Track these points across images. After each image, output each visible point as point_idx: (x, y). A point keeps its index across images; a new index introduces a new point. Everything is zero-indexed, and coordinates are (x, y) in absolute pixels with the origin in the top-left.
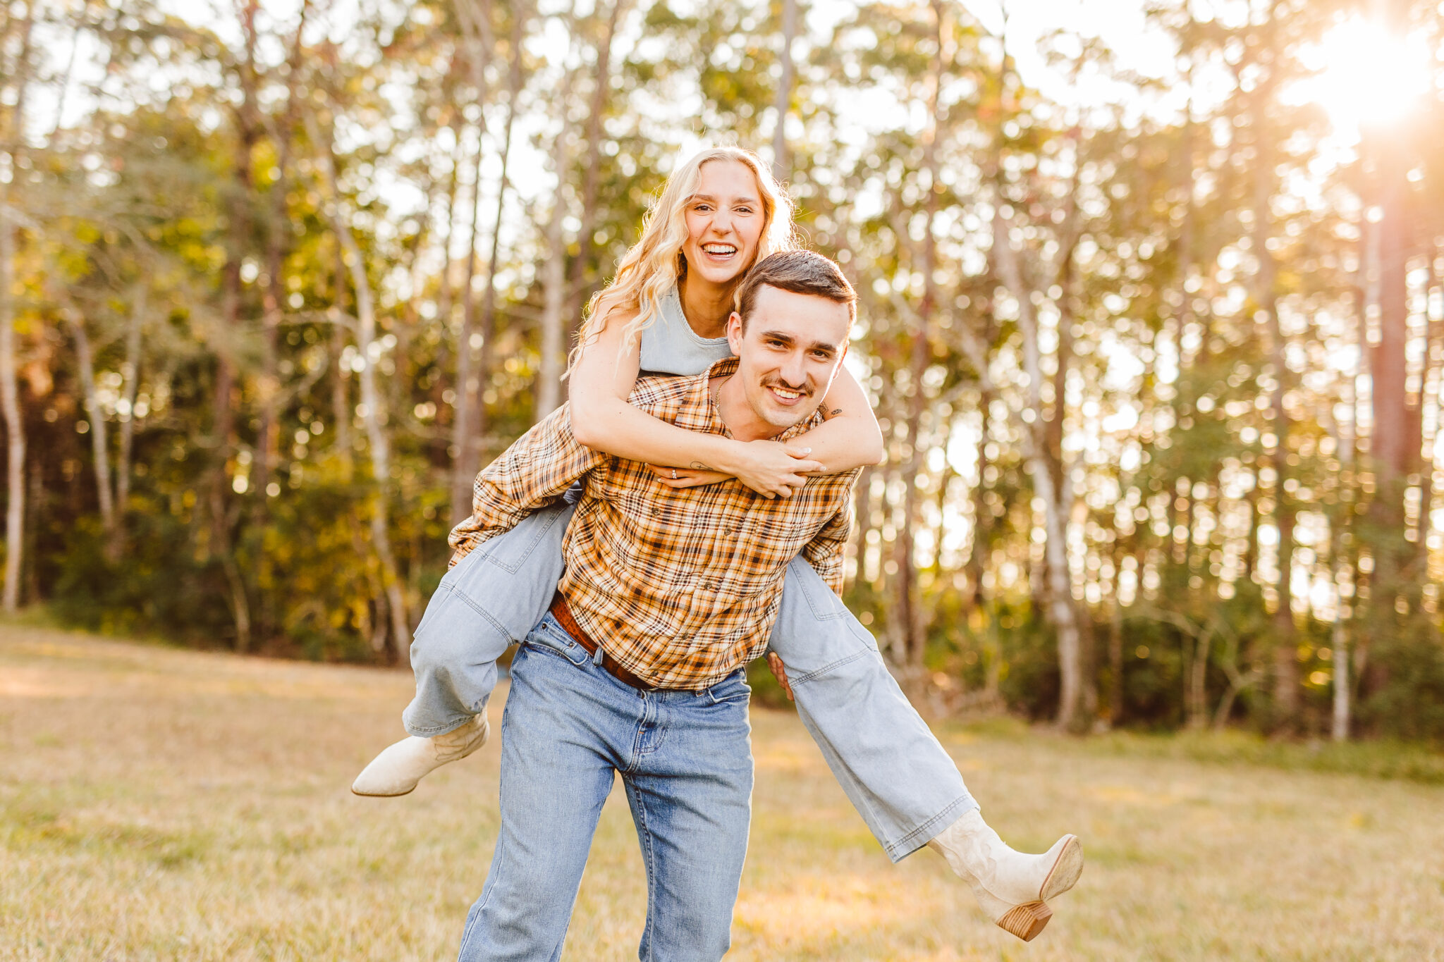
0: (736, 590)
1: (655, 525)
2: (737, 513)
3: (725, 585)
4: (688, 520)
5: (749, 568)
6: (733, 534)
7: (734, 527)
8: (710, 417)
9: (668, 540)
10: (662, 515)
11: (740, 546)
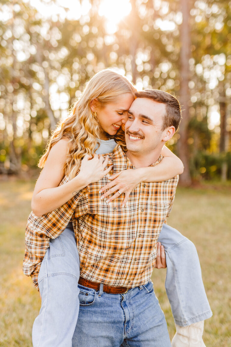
0: (150, 235)
1: (116, 215)
2: (144, 201)
3: (146, 234)
4: (128, 209)
5: (153, 225)
6: (145, 211)
7: (144, 208)
8: (127, 162)
9: (123, 220)
10: (118, 210)
11: (148, 216)
